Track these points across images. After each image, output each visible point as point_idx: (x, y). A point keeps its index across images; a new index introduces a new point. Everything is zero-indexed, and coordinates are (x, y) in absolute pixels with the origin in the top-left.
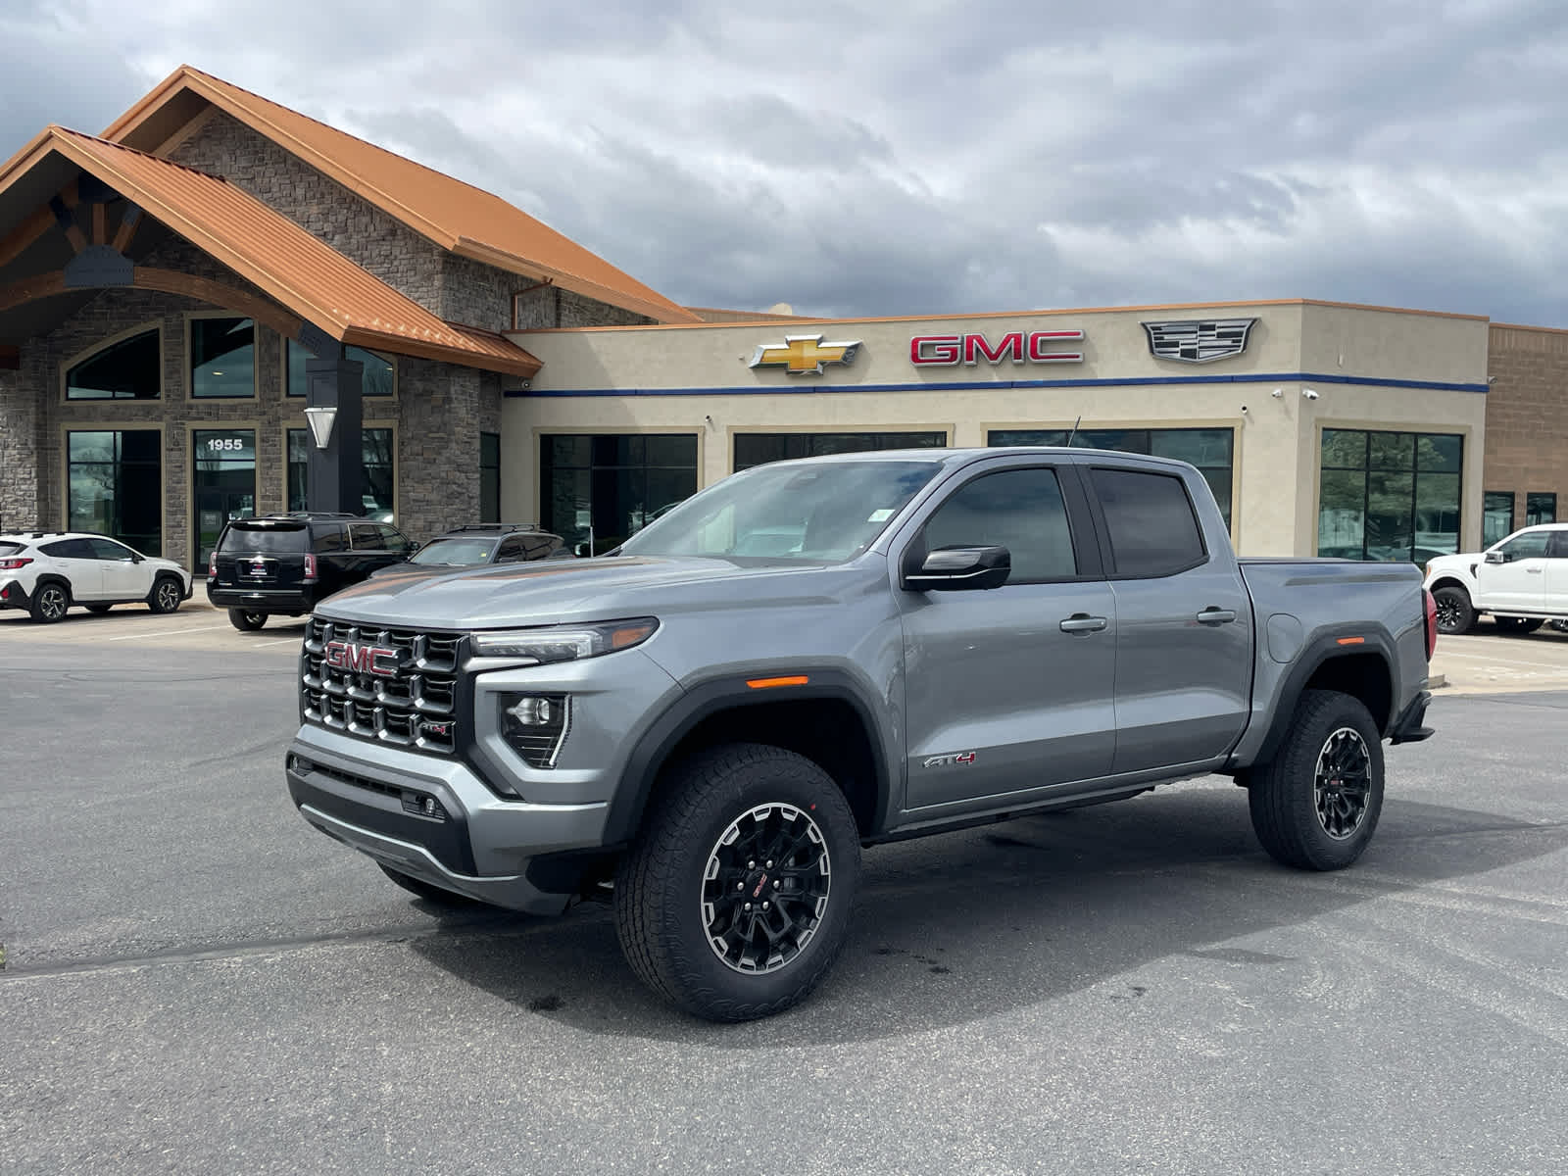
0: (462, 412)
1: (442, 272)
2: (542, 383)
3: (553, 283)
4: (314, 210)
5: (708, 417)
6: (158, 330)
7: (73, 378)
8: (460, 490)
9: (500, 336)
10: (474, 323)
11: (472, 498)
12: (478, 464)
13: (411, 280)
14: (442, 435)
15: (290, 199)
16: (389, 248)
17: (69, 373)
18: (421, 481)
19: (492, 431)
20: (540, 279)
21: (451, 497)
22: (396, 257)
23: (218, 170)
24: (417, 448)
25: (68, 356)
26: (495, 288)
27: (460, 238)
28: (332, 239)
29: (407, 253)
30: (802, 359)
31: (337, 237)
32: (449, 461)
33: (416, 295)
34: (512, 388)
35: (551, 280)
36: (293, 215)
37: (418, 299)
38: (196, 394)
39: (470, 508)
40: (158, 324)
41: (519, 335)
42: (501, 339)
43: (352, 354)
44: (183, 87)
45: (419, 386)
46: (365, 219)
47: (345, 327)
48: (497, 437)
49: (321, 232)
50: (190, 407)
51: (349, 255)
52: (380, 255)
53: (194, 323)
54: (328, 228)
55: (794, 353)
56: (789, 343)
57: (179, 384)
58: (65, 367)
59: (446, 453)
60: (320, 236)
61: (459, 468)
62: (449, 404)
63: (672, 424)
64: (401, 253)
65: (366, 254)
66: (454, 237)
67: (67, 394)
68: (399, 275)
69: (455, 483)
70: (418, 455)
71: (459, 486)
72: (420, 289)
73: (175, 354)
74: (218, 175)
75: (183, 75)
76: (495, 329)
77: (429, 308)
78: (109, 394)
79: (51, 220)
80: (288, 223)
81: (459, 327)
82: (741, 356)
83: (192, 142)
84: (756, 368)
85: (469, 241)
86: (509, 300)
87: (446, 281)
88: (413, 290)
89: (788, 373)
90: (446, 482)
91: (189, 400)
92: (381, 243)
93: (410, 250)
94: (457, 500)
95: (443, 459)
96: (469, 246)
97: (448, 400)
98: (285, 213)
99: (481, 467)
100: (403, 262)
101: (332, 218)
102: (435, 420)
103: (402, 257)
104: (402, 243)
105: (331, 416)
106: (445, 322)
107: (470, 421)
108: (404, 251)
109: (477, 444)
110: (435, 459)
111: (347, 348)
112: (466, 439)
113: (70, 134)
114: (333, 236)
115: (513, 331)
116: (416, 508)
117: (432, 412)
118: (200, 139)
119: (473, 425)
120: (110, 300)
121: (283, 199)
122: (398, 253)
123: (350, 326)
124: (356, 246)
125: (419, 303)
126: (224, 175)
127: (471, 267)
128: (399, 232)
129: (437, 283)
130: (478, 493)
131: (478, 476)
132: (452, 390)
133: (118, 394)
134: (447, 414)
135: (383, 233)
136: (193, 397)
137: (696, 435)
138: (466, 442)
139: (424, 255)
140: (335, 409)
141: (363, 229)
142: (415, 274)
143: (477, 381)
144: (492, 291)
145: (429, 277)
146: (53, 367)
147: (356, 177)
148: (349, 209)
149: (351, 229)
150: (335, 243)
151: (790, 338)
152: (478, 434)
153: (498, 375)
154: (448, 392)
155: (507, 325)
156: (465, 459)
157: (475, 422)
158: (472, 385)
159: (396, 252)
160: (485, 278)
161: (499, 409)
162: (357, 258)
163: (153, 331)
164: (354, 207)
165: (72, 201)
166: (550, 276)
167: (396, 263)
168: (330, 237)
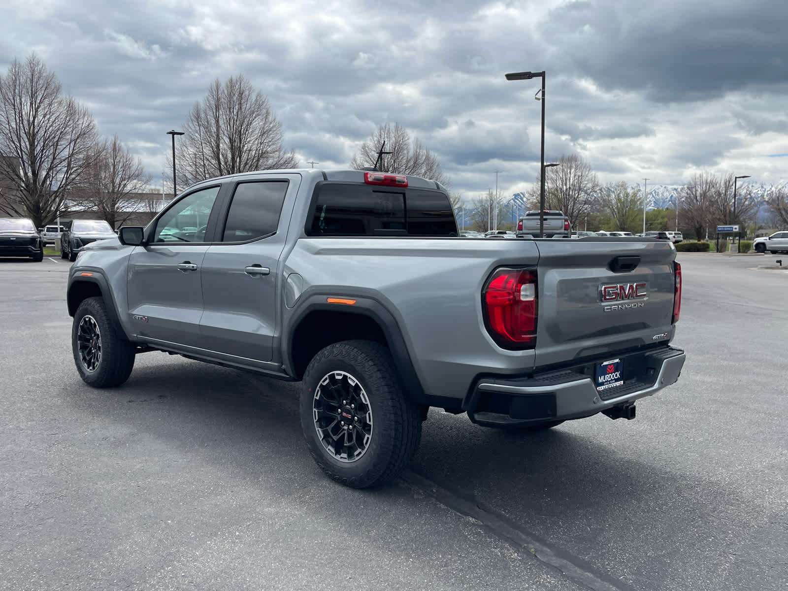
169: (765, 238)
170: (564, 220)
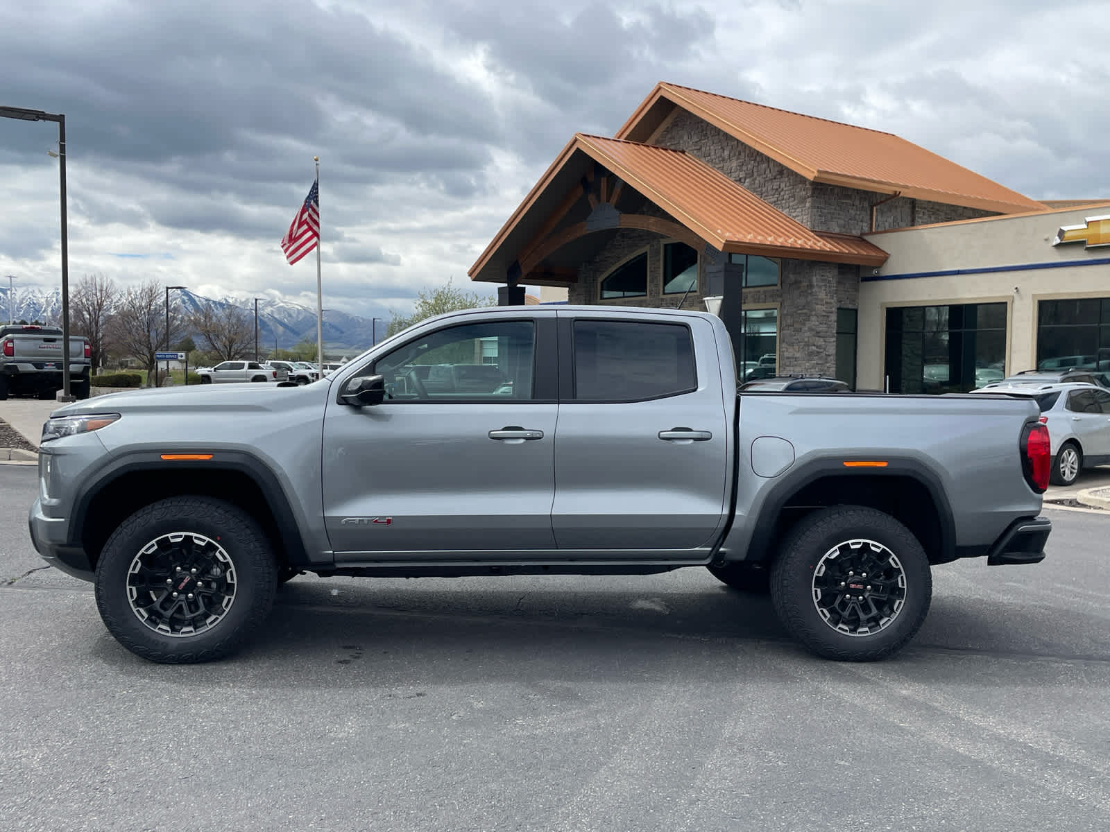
0: (822, 295)
1: (812, 196)
2: (890, 269)
3: (901, 195)
4: (734, 164)
5: (1016, 288)
6: (646, 253)
7: (605, 284)
8: (818, 350)
9: (859, 237)
10: (837, 230)
11: (829, 355)
12: (835, 332)
13: (791, 204)
14: (804, 311)
15: (720, 159)
16: (778, 183)
17: (602, 283)
18: (792, 345)
19: (851, 306)
20: (891, 193)
21: (811, 354)
22: (783, 190)
23: (681, 147)
24: (789, 321)
25: (602, 273)
26: (857, 203)
27: (819, 171)
28: (744, 183)
29: (790, 185)
30: (1099, 235)
31: (747, 180)
32: (811, 330)
33: (794, 214)
34: (868, 275)
35: (900, 192)
36: (722, 169)
37: (795, 217)
38: (666, 292)
39: (827, 363)
40: (647, 249)
41: (876, 236)
42: (861, 240)
43: (737, 259)
44: (659, 96)
45: (792, 277)
46: (764, 166)
47: (724, 242)
48: (856, 311)
49: (738, 179)
50: (662, 300)
51: (754, 191)
52: (773, 189)
53: (666, 246)
54: (742, 175)
55: (1092, 231)
56: (1088, 223)
57: (657, 285)
58: (600, 279)
59: (808, 324)
60: (736, 181)
61: (818, 334)
62: (811, 289)
63: (987, 295)
64: (786, 186)
65: (764, 189)
66: (813, 170)
67: (601, 295)
68: (784, 201)
69: (814, 345)
70: (791, 326)
71: (817, 347)
72: (798, 210)
73: (655, 268)
74: (681, 150)
75: (660, 88)
76: (856, 232)
77: (802, 222)
78: (620, 294)
79: (580, 191)
80: (720, 174)
81: (821, 235)
82: (1046, 237)
83: (668, 130)
84: (1057, 246)
85: (827, 172)
86: (869, 212)
87: (813, 202)
88: (793, 211)
89: (1087, 249)
90: (807, 345)
91: (662, 296)
92: (774, 180)
93: (792, 184)
94: (816, 357)
95: (806, 329)
96: (826, 176)
97: (811, 286)
98: (718, 168)
99: (837, 333)
100: (787, 192)
101: (744, 168)
102: (802, 301)
103: (787, 189)
104: (786, 179)
105: (719, 302)
106: (812, 231)
107: (829, 301)
108: (788, 184)
109: (834, 317)
110: (801, 329)
111: (733, 255)
112: (824, 314)
113: (586, 138)
114: (745, 180)
115: (871, 233)
116: (788, 363)
117: (800, 295)
118: (672, 128)
119: (831, 303)
120: (623, 236)
121: (717, 160)
122: (784, 186)
123: (727, 241)
124: (758, 186)
125: (796, 220)
126: (684, 149)
127: (836, 191)
128: (785, 171)
129: (808, 205)
130: (834, 352)
131: (835, 339)
132: (814, 278)
133: (627, 294)
134: (810, 297)
135: (774, 174)
136: (664, 294)
137: (1006, 303)
138: (824, 316)
139: (800, 186)
140: (722, 297)
141: (763, 172)
142: (794, 200)
143: (836, 272)
144: (853, 205)
145: (803, 200)
146: (595, 280)
147: (754, 138)
148: (755, 160)
149: (755, 174)
150: (746, 184)
151: (1089, 219)
152: (834, 309)
153: (858, 267)
154: (810, 281)
155: (866, 229)
156: (823, 328)
157: (832, 301)
158: (831, 276)
159: (783, 185)
160: (848, 197)
161: (857, 290)
162: (758, 193)
163: (643, 254)
164: (758, 159)
165: (591, 178)
166: (898, 190)
167: (782, 193)
168: (743, 180)
169: (209, 369)
170: (83, 343)
